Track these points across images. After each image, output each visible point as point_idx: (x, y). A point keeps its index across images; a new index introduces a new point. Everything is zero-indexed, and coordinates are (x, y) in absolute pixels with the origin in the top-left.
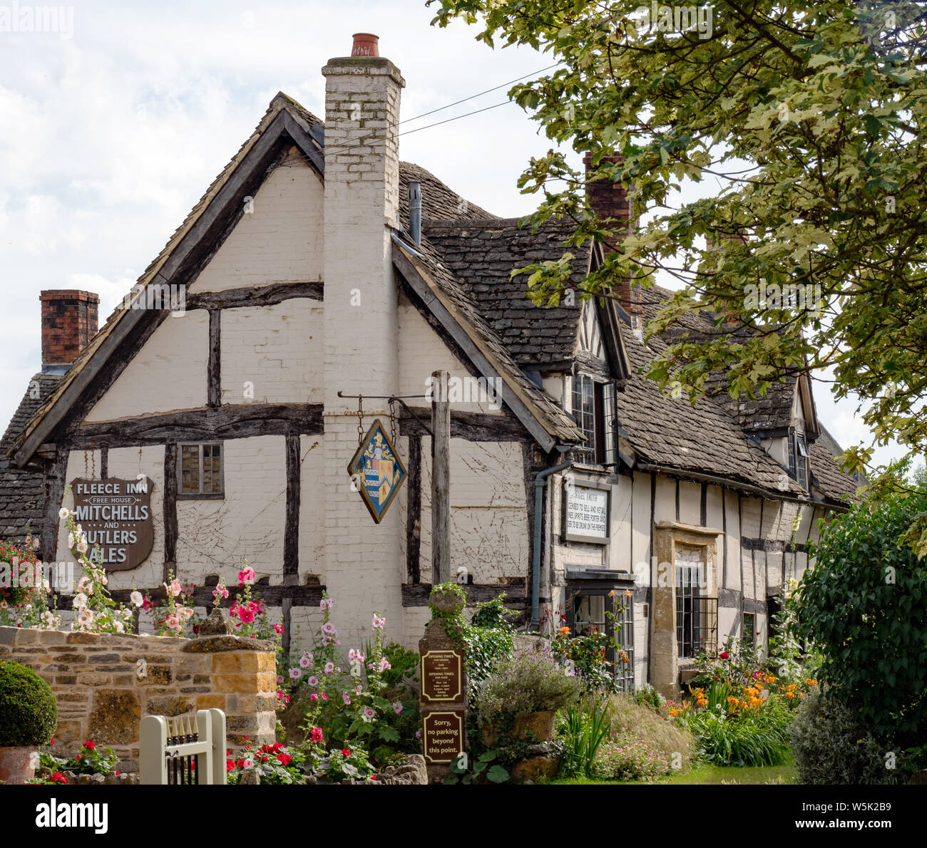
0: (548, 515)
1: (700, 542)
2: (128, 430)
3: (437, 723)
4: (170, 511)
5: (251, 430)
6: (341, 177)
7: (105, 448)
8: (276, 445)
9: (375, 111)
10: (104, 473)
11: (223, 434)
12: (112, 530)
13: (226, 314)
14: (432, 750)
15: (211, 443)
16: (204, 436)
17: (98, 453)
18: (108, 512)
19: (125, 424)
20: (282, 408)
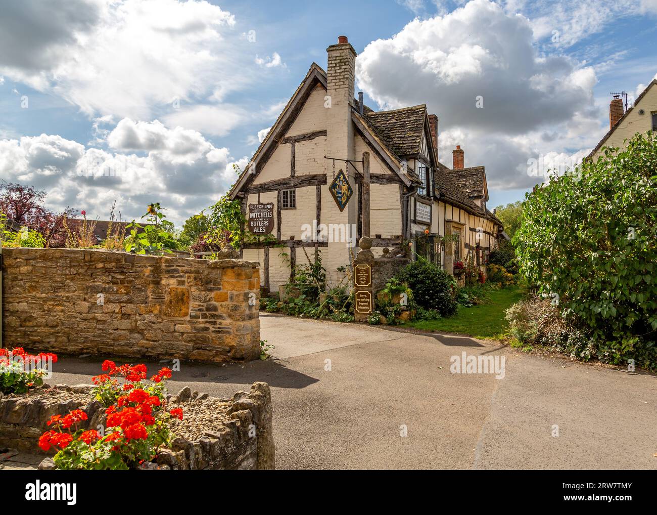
0: (409, 212)
1: (459, 226)
2: (266, 186)
3: (361, 296)
4: (279, 214)
5: (305, 184)
6: (333, 88)
7: (259, 193)
8: (313, 189)
9: (345, 62)
10: (259, 202)
11: (296, 186)
12: (261, 221)
13: (297, 144)
14: (359, 307)
15: (292, 190)
16: (290, 188)
17: (257, 195)
18: (260, 215)
19: (265, 185)
20: (315, 176)
